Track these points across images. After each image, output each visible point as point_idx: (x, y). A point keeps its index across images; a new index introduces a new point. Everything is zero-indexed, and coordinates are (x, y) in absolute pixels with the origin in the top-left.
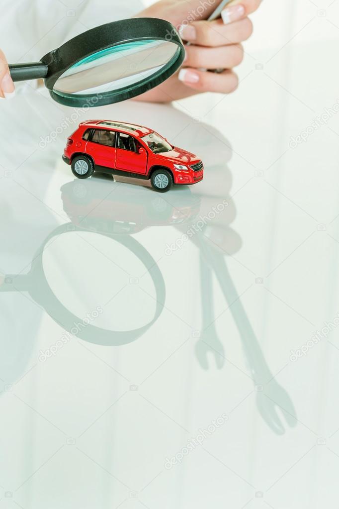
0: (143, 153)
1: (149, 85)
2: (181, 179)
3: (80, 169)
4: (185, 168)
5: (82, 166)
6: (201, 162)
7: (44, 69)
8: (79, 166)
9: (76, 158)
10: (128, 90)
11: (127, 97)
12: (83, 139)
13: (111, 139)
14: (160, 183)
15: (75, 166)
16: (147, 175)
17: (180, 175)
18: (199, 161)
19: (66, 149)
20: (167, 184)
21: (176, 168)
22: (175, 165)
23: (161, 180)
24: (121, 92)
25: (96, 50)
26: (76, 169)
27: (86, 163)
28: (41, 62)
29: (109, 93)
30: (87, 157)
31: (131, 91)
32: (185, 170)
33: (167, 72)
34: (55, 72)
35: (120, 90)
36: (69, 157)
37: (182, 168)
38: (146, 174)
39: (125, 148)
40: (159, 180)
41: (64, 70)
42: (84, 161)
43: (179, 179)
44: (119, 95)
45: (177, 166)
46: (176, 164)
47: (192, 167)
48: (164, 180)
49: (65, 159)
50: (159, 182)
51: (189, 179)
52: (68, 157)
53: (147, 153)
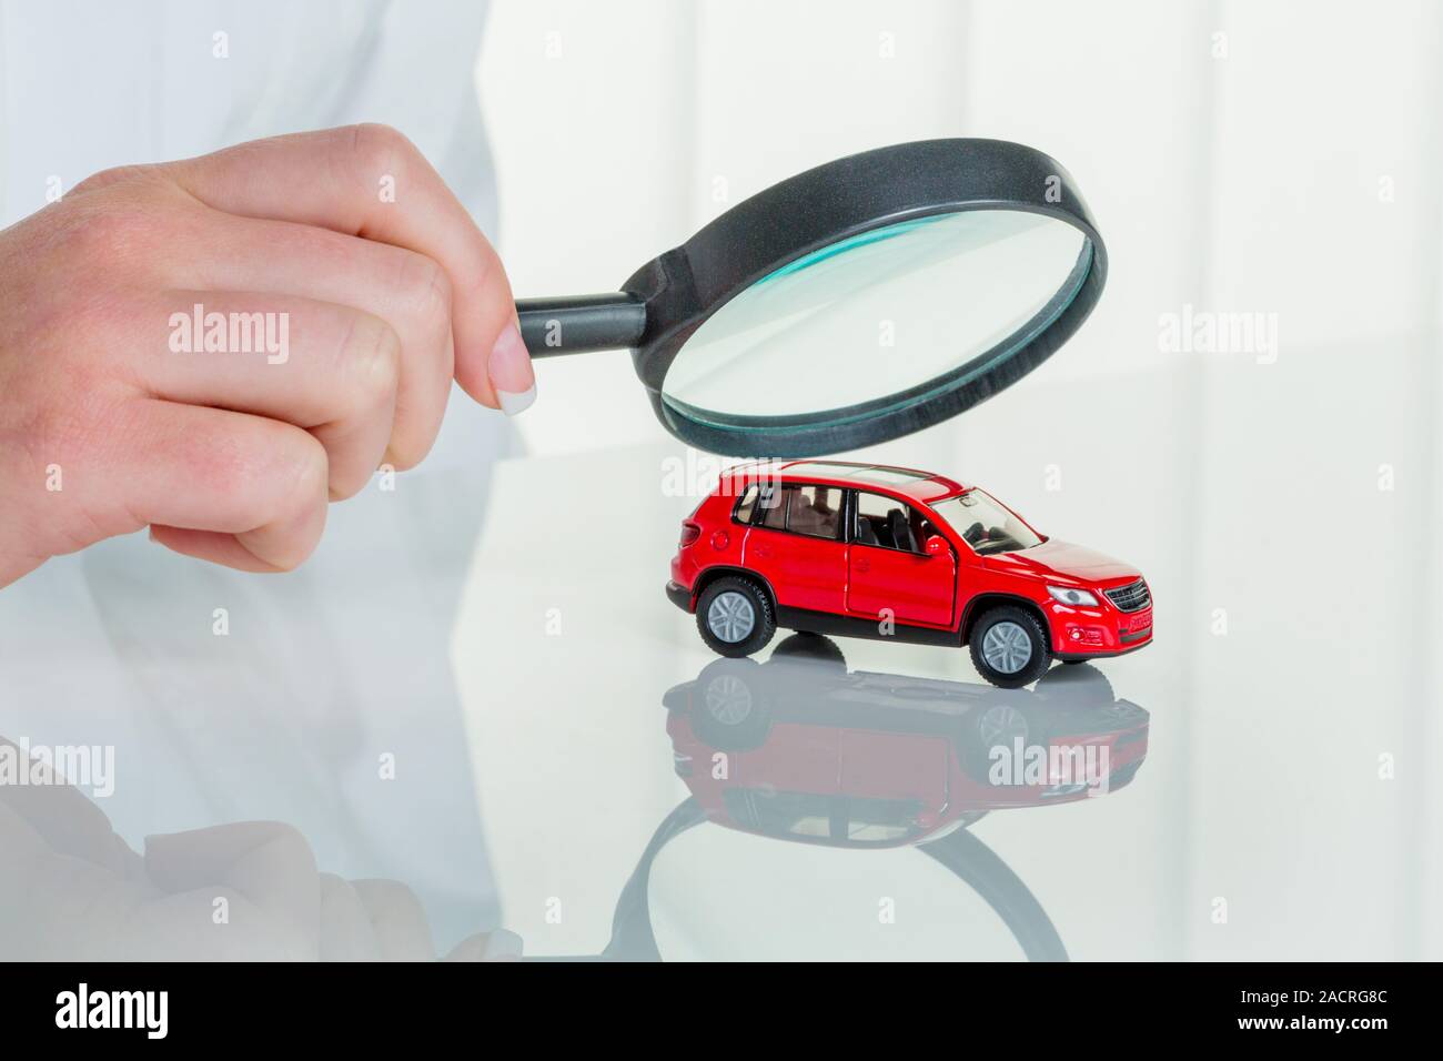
0: (941, 553)
1: (986, 383)
2: (1076, 636)
3: (728, 625)
4: (1086, 598)
5: (733, 613)
6: (1144, 585)
7: (635, 316)
8: (724, 614)
9: (713, 588)
10: (914, 402)
11: (909, 426)
12: (736, 520)
13: (827, 523)
14: (1004, 655)
15: (711, 615)
16: (955, 630)
17: (1069, 625)
18: (1134, 578)
19: (678, 561)
20: (1027, 658)
21: (1057, 602)
22: (1052, 590)
23: (1008, 641)
24: (889, 411)
25: (810, 242)
26: (712, 624)
27: (746, 602)
28: (623, 294)
29: (850, 411)
30: (749, 582)
31: (924, 405)
32: (1089, 608)
33: (1045, 335)
34: (670, 324)
35: (887, 402)
36: (689, 586)
37: (1077, 597)
38: (952, 625)
39: (877, 544)
40: (1000, 645)
41: (699, 316)
42: (738, 597)
43: (1068, 637)
44: (883, 420)
45: (1061, 594)
46: (1056, 584)
47: (1113, 595)
48: (1015, 644)
49: (676, 595)
50: (998, 652)
51: (1103, 639)
52: (686, 585)
53: (956, 554)
